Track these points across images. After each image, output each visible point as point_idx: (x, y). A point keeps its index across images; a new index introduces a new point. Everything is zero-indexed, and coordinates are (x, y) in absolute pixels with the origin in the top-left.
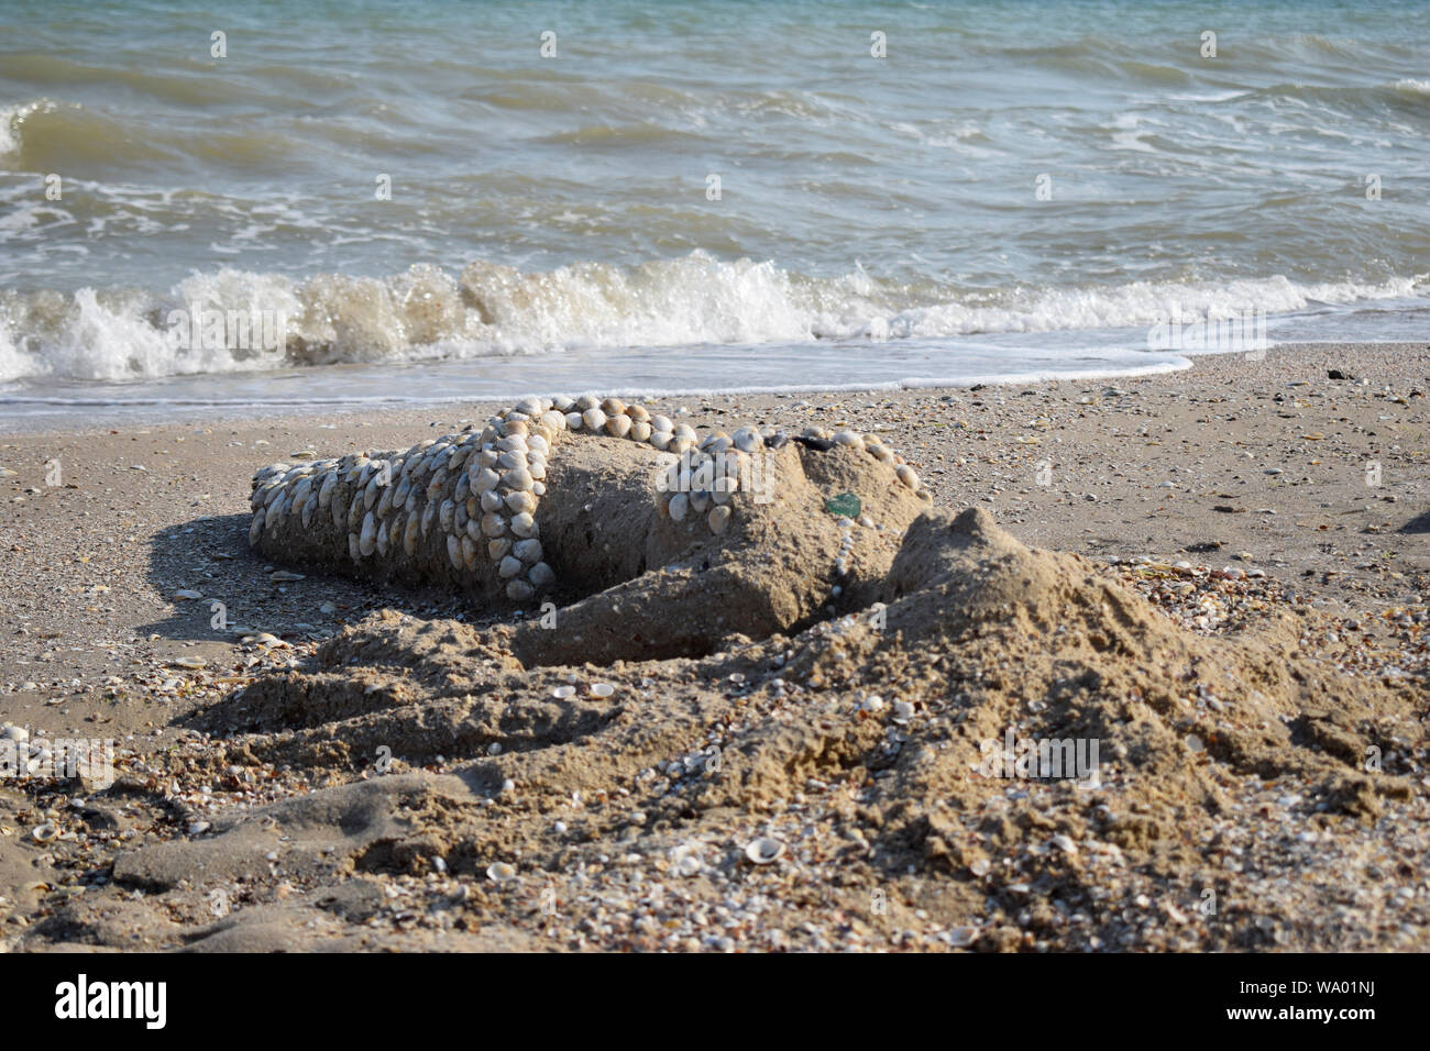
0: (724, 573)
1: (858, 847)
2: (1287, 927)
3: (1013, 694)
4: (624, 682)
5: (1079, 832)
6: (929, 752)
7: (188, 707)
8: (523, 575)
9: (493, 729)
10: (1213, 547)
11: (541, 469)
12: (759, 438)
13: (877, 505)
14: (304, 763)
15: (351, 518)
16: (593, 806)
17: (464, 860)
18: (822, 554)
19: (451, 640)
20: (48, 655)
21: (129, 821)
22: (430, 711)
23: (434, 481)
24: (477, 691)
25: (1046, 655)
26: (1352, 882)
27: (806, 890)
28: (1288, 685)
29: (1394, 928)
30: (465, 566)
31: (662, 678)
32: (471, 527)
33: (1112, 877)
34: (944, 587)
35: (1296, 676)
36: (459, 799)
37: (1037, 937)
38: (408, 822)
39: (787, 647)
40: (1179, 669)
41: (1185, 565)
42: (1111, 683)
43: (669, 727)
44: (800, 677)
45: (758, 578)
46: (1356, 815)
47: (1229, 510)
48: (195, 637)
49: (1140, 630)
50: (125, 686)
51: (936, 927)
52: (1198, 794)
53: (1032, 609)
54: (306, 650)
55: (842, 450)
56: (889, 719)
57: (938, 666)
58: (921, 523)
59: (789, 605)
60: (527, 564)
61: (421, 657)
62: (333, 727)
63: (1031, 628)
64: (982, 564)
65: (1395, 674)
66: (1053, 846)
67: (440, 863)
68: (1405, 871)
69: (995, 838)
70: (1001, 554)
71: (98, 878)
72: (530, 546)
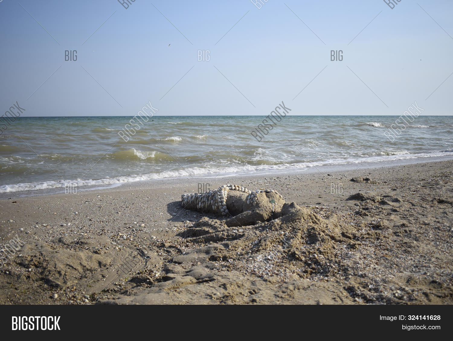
0: (256, 212)
1: (285, 257)
2: (350, 268)
3: (302, 231)
4: (244, 229)
5: (317, 253)
6: (292, 240)
7: (178, 233)
8: (224, 211)
9: (225, 237)
10: (320, 203)
11: (226, 196)
12: (260, 192)
13: (277, 201)
14: (198, 242)
15: (197, 203)
16: (243, 250)
17: (225, 259)
18: (270, 209)
19: (217, 223)
20: (156, 224)
21: (173, 252)
22: (216, 234)
23: (210, 197)
24: (222, 231)
25: (306, 225)
26: (358, 260)
27: (278, 264)
28: (339, 227)
29: (365, 267)
30: (215, 210)
31: (249, 229)
32: (216, 204)
33: (323, 260)
34: (291, 215)
35: (340, 226)
36: (223, 249)
37: (313, 270)
38: (216, 253)
39: (268, 224)
40: (325, 226)
41: (317, 207)
42: (317, 229)
43: (252, 237)
44: (270, 229)
45: (261, 213)
46: (355, 249)
47: (321, 197)
48: (177, 221)
49: (319, 220)
50: (168, 230)
51: (298, 269)
52: (332, 246)
53: (303, 218)
54: (194, 223)
55: (271, 193)
56: (285, 235)
57: (291, 227)
58: (285, 205)
59: (266, 217)
60: (225, 210)
61: (212, 225)
62: (202, 237)
63: (304, 220)
64: (296, 211)
65: (352, 224)
66: (314, 256)
67: (221, 259)
68: (365, 258)
69: (305, 255)
70: (298, 209)
71: (171, 261)
72: (225, 207)
